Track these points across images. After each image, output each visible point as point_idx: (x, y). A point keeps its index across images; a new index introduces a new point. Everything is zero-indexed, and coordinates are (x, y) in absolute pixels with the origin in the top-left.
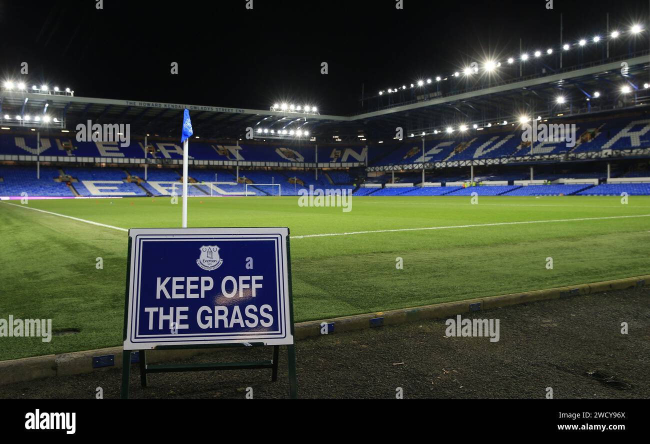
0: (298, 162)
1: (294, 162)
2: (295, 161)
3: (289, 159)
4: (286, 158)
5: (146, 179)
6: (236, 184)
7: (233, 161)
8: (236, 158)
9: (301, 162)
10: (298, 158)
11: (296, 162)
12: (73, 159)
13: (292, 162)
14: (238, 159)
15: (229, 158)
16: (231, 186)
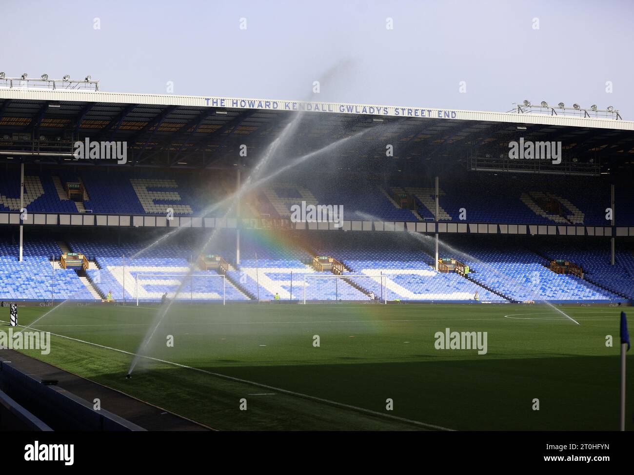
0: (572, 224)
1: (562, 224)
2: (564, 221)
3: (550, 217)
4: (544, 215)
5: (238, 262)
6: (433, 274)
7: (427, 222)
8: (434, 217)
9: (577, 225)
10: (571, 213)
11: (566, 225)
12: (89, 221)
13: (557, 225)
14: (438, 217)
15: (419, 217)
16: (422, 280)
